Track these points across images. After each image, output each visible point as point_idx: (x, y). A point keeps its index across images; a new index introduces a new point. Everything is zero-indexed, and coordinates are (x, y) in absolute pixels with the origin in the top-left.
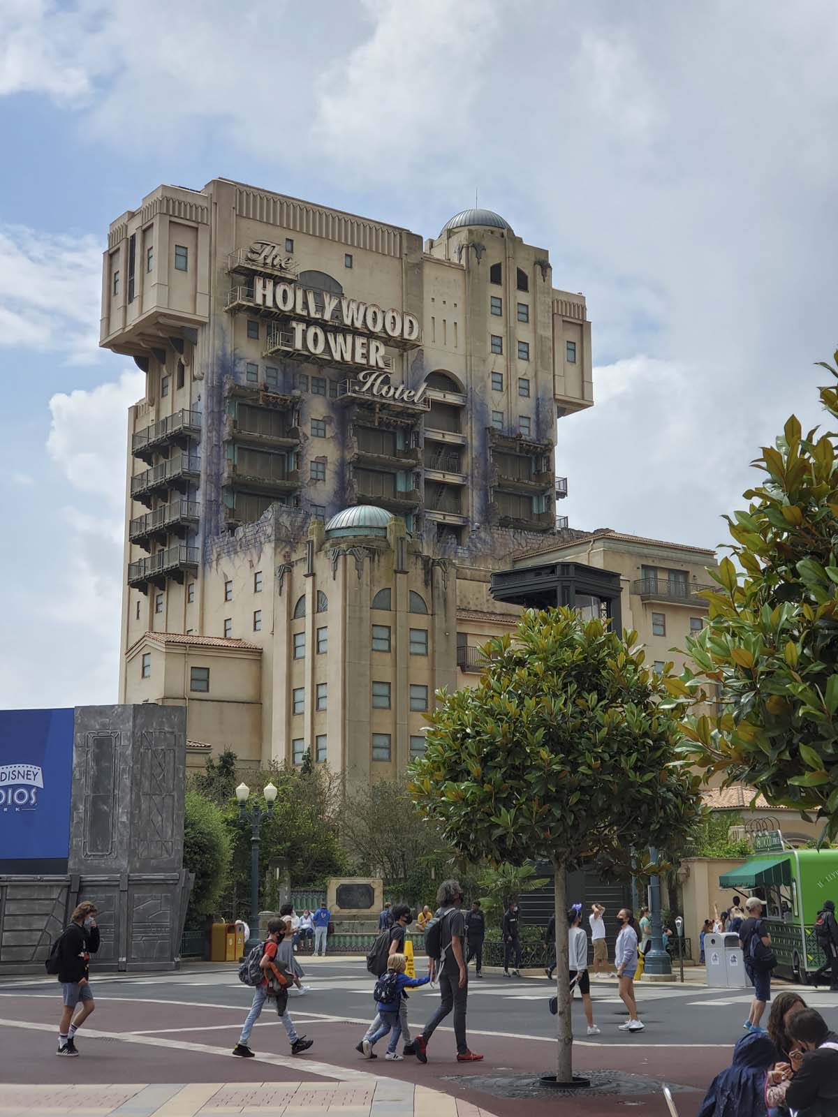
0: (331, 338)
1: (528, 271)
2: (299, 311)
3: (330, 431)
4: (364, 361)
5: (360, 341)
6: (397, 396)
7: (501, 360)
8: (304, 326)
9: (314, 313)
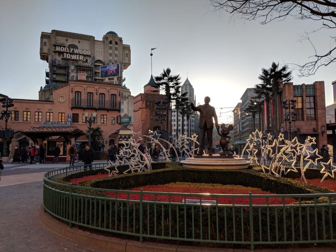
1: (117, 41)
2: (65, 51)
3: (75, 71)
4: (79, 59)
5: (78, 56)
6: (85, 65)
7: (111, 57)
8: (66, 54)
9: (68, 51)
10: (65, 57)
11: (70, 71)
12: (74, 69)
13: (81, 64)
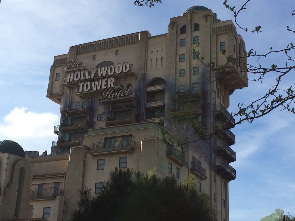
0: (93, 84)
1: (199, 22)
2: (82, 78)
4: (105, 87)
5: (104, 81)
6: (118, 96)
7: (184, 64)
8: (82, 84)
9: (87, 77)
10: (81, 90)
11: (95, 120)
12: (104, 113)
13: (109, 97)
